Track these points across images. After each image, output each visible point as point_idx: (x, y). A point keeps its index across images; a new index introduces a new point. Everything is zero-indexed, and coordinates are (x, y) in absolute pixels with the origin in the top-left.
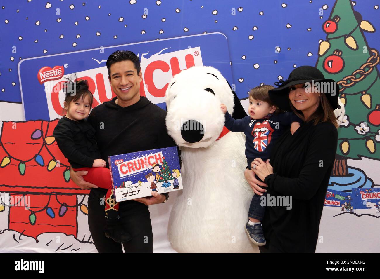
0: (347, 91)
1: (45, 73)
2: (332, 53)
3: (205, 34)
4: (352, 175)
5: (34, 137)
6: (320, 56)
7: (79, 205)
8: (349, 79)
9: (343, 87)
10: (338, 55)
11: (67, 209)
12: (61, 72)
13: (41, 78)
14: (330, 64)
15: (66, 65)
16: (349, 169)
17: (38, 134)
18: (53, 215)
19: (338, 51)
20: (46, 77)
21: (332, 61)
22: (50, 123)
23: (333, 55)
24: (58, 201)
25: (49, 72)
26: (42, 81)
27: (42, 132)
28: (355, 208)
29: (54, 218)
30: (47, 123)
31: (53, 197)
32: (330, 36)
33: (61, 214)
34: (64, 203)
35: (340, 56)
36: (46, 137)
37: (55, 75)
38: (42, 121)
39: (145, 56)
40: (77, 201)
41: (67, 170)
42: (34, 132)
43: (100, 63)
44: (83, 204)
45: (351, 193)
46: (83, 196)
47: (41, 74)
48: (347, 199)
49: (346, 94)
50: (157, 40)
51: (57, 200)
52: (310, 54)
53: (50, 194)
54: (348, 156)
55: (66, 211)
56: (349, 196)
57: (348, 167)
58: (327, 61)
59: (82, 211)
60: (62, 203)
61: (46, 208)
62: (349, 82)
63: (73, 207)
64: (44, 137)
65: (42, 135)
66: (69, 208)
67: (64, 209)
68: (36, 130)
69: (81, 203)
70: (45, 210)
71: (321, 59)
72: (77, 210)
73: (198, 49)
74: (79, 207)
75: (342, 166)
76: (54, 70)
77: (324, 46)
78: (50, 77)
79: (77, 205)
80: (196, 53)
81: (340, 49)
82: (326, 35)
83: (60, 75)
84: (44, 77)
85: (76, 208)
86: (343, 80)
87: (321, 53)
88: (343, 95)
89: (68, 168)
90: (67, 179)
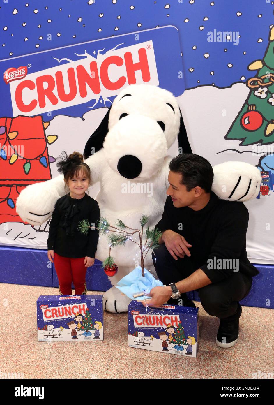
1: (11, 74)
3: (157, 28)
6: (270, 41)
12: (25, 72)
13: (7, 78)
15: (29, 66)
17: (2, 130)
18: (13, 206)
22: (13, 119)
24: (18, 192)
25: (14, 73)
26: (8, 81)
27: (6, 128)
31: (14, 188)
36: (9, 133)
37: (19, 75)
38: (7, 118)
39: (101, 53)
41: (27, 163)
43: (59, 61)
47: (7, 75)
50: (113, 37)
52: (260, 41)
53: (11, 186)
61: (7, 199)
65: (6, 131)
68: (1, 127)
70: (6, 201)
71: (271, 45)
73: (150, 43)
76: (18, 71)
78: (15, 77)
80: (149, 46)
83: (24, 75)
84: (10, 77)
87: (272, 39)
89: (28, 161)
90: (27, 171)
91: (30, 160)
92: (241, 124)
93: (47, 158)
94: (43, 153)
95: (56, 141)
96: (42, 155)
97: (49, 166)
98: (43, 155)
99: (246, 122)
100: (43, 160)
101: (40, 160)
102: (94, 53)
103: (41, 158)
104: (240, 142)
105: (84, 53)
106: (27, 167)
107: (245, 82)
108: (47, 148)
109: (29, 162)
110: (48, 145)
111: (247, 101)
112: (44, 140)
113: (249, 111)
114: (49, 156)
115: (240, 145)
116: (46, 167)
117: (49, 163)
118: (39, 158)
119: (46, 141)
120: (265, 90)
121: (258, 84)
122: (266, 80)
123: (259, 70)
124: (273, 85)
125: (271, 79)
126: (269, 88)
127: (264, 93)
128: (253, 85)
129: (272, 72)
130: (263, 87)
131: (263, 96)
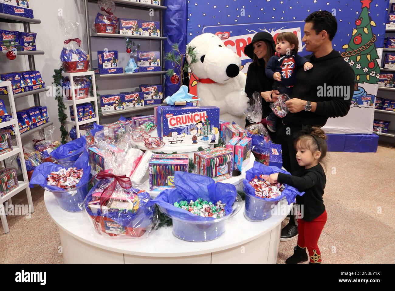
0: (362, 53)
3: (303, 21)
4: (359, 90)
6: (353, 36)
8: (363, 47)
9: (360, 51)
10: (360, 36)
12: (228, 35)
14: (356, 40)
15: (231, 32)
16: (359, 88)
19: (360, 34)
21: (357, 39)
23: (358, 36)
25: (221, 35)
28: (359, 104)
32: (358, 27)
35: (361, 37)
37: (224, 37)
43: (250, 32)
45: (358, 98)
48: (356, 101)
49: (361, 54)
50: (280, 22)
52: (348, 35)
54: (359, 82)
56: (357, 99)
57: (358, 87)
58: (355, 38)
62: (363, 49)
71: (353, 38)
73: (299, 28)
75: (356, 86)
76: (224, 34)
77: (355, 31)
78: (221, 37)
81: (361, 33)
82: (356, 26)
83: (227, 37)
86: (360, 48)
87: (353, 34)
88: (360, 55)
102: (270, 30)
105: (264, 29)
120: (348, 58)
121: (345, 55)
122: (349, 54)
123: (346, 49)
124: (352, 56)
125: (351, 53)
126: (350, 57)
127: (347, 60)
128: (343, 55)
129: (352, 50)
130: (347, 57)
131: (347, 61)
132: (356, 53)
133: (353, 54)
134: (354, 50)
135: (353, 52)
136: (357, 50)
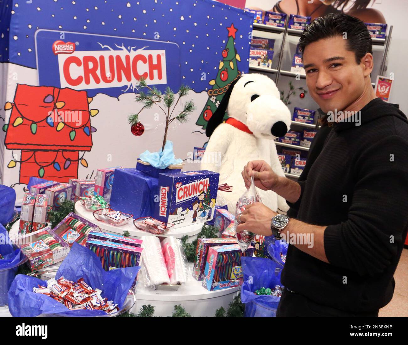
1: (59, 46)
2: (224, 69)
3: (168, 42)
5: (46, 101)
6: (219, 70)
7: (80, 159)
11: (71, 163)
12: (73, 47)
13: (56, 50)
14: (223, 75)
15: (77, 43)
17: (49, 99)
18: (58, 169)
19: (227, 69)
20: (60, 50)
22: (61, 90)
24: (64, 157)
25: (63, 46)
26: (56, 52)
27: (54, 97)
29: (60, 170)
30: (58, 90)
31: (60, 153)
32: (225, 59)
33: (66, 167)
34: (68, 158)
35: (227, 72)
36: (57, 102)
37: (68, 50)
38: (55, 87)
39: (133, 49)
40: (79, 156)
41: (72, 131)
42: (46, 97)
43: (103, 47)
44: (83, 159)
46: (84, 152)
47: (55, 46)
50: (142, 39)
51: (63, 155)
52: (215, 68)
53: (58, 151)
55: (70, 165)
58: (221, 74)
59: (82, 165)
60: (67, 158)
61: (54, 162)
63: (76, 161)
64: (55, 102)
65: (53, 100)
66: (72, 162)
67: (68, 163)
68: (48, 95)
69: (82, 158)
70: (53, 164)
71: (220, 72)
72: (78, 164)
73: (164, 52)
74: (80, 161)
76: (67, 45)
77: (222, 65)
78: (63, 50)
79: (79, 159)
82: (223, 58)
83: (71, 51)
84: (58, 49)
85: (77, 162)
86: (227, 86)
87: (220, 68)
89: (73, 129)
90: (72, 138)
91: (75, 128)
92: (203, 117)
93: (90, 128)
94: (86, 124)
95: (97, 115)
96: (85, 125)
97: (91, 135)
98: (87, 125)
99: (206, 116)
100: (86, 130)
101: (83, 129)
102: (129, 48)
103: (84, 128)
104: (202, 127)
105: (122, 46)
106: (73, 134)
107: (207, 91)
108: (89, 119)
109: (74, 131)
110: (91, 118)
111: (207, 103)
112: (88, 112)
113: (207, 109)
114: (91, 127)
115: (202, 129)
116: (89, 136)
117: (91, 132)
118: (83, 128)
119: (89, 113)
120: (215, 98)
121: (212, 94)
122: (216, 92)
123: (213, 85)
124: (219, 95)
125: (218, 92)
126: (217, 97)
127: (214, 99)
128: (210, 94)
129: (219, 88)
130: (214, 96)
131: (214, 101)
132: (222, 91)
133: (219, 93)
134: (220, 88)
135: (220, 90)
136: (223, 88)
